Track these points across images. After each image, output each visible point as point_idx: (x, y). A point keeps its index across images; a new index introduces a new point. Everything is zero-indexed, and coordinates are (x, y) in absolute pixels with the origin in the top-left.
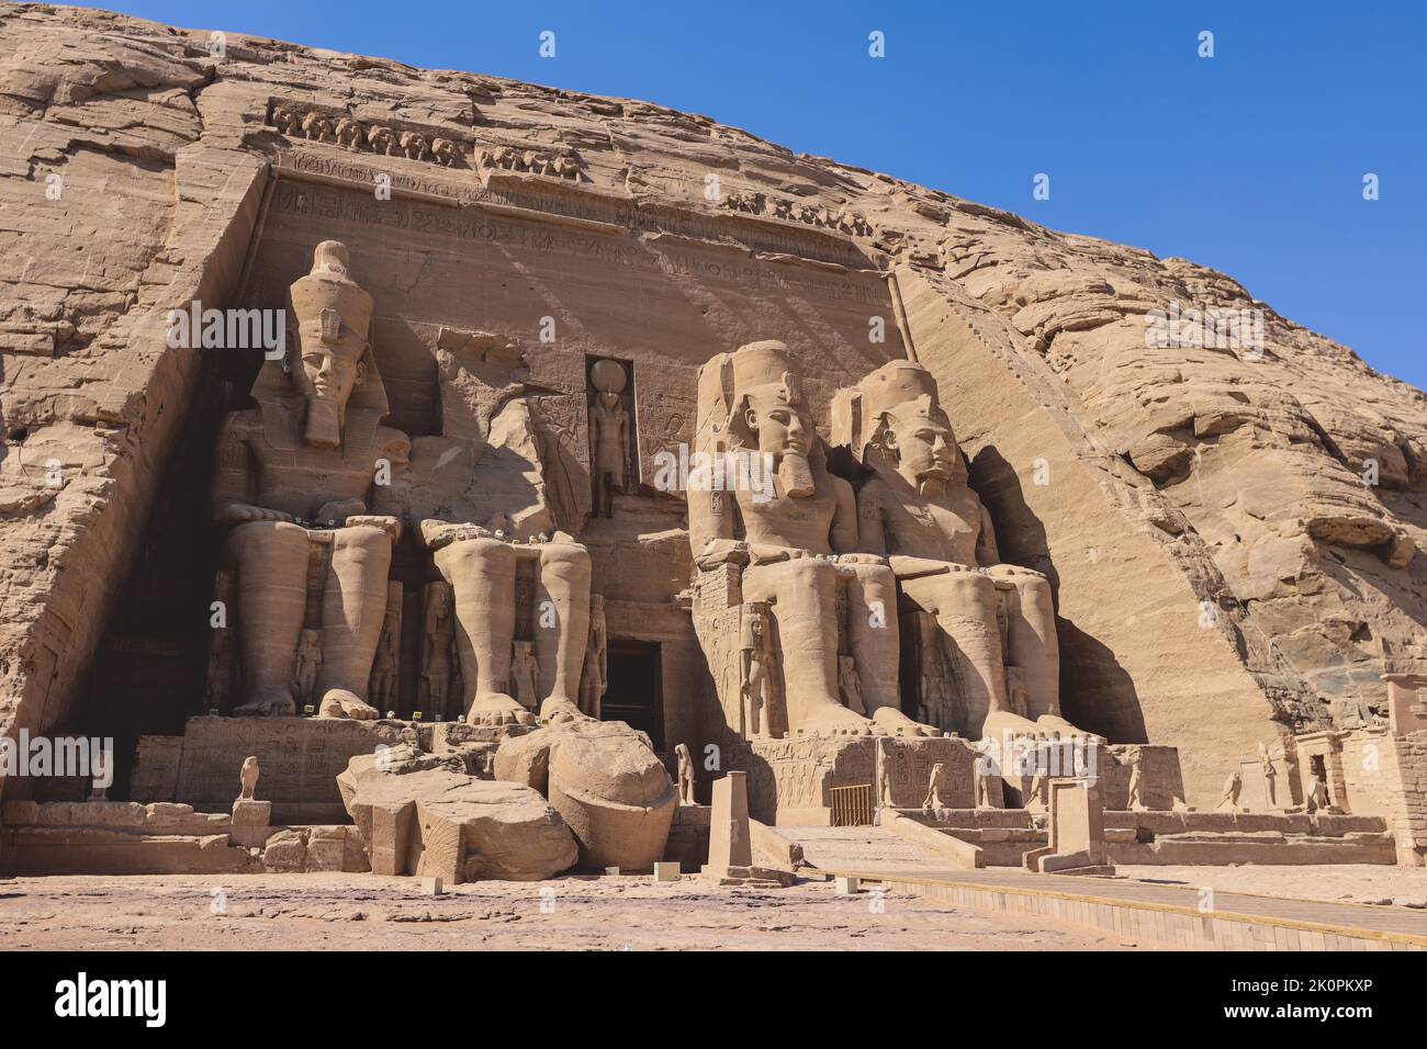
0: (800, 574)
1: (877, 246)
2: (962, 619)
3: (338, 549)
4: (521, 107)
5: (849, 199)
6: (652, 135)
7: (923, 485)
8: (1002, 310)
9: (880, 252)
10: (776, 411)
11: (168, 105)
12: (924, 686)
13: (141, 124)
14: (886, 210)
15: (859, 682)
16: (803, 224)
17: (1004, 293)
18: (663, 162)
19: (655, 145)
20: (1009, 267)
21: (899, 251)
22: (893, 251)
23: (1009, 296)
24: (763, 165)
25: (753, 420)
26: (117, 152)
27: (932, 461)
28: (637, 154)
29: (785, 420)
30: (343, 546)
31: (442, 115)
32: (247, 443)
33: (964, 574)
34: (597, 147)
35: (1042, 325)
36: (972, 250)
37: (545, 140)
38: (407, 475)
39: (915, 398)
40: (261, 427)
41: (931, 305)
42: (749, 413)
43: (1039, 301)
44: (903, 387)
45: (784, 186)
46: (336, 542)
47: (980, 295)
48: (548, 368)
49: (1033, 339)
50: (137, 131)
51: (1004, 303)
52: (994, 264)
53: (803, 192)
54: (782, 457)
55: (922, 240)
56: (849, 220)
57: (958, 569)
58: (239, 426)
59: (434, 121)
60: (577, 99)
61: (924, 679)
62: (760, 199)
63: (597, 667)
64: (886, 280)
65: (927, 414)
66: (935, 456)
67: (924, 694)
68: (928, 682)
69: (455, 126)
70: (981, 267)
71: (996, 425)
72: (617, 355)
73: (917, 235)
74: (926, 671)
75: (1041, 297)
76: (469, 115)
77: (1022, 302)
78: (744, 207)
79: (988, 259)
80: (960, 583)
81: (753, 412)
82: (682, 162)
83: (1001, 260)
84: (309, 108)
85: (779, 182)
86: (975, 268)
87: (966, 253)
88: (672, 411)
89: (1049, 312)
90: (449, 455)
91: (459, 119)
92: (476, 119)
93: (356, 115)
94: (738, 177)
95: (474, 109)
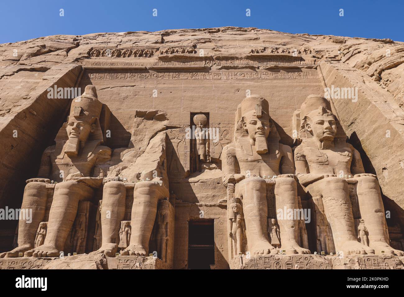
0: (248, 184)
1: (314, 57)
2: (330, 198)
3: (56, 191)
4: (180, 35)
5: (306, 43)
6: (227, 35)
7: (323, 143)
8: (363, 69)
9: (314, 59)
10: (251, 121)
11: (58, 55)
12: (318, 230)
13: (44, 61)
14: (320, 44)
15: (278, 230)
16: (283, 54)
17: (363, 62)
18: (230, 43)
19: (227, 38)
20: (365, 52)
21: (322, 56)
22: (320, 57)
23: (365, 63)
24: (270, 38)
25: (246, 126)
27: (324, 133)
28: (220, 42)
29: (255, 123)
30: (57, 189)
31: (150, 42)
32: (50, 156)
33: (331, 178)
34: (205, 42)
35: (376, 70)
36: (350, 49)
37: (185, 44)
38: (108, 163)
39: (317, 109)
40: (54, 150)
41: (332, 73)
42: (244, 124)
43: (375, 62)
44: (312, 105)
45: (278, 43)
46: (55, 188)
47: (354, 66)
48: (176, 119)
49: (374, 77)
50: (43, 63)
51: (363, 66)
52: (359, 52)
53: (286, 44)
54: (255, 139)
55: (332, 51)
56: (303, 49)
57: (328, 176)
58: (48, 151)
60: (204, 30)
61: (318, 227)
62: (265, 49)
63: (164, 230)
64: (316, 68)
65: (321, 114)
66: (325, 131)
67: (318, 234)
68: (320, 229)
69: (154, 45)
70: (354, 55)
71: (359, 115)
72: (203, 111)
73: (330, 50)
74: (318, 224)
75: (376, 60)
76: (160, 40)
77: (370, 64)
78: (258, 52)
79: (357, 51)
80: (329, 182)
81: (245, 123)
82: (237, 42)
83: (362, 50)
84: (104, 48)
85: (276, 42)
86: (352, 56)
87: (348, 51)
88: (224, 129)
89: (379, 64)
91: (156, 43)
92: (163, 42)
93: (119, 47)
94: (260, 43)
95: (162, 39)
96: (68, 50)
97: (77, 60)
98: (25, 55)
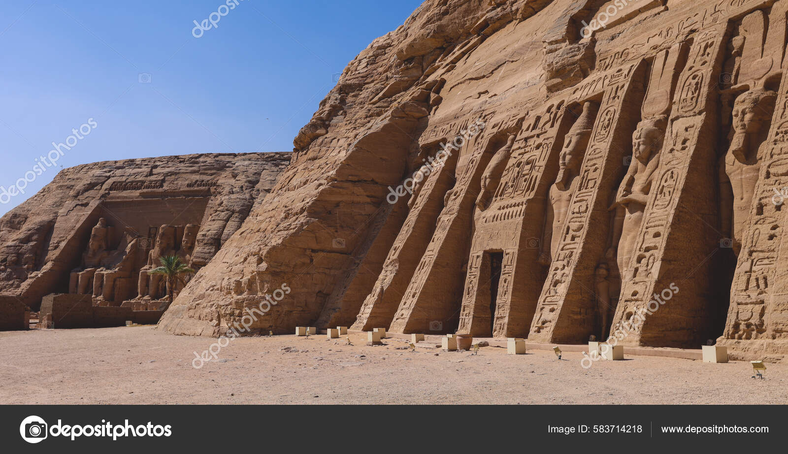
1: (215, 189)
6: (183, 168)
9: (214, 191)
11: (96, 190)
18: (184, 176)
19: (182, 171)
24: (205, 169)
26: (82, 205)
34: (170, 175)
37: (160, 177)
50: (87, 198)
53: (212, 175)
56: (214, 182)
59: (140, 179)
62: (197, 181)
76: (148, 174)
78: (190, 186)
82: (187, 174)
84: (119, 182)
85: (207, 173)
90: (116, 253)
91: (146, 176)
92: (151, 174)
93: (127, 182)
94: (197, 175)
95: (151, 170)
96: (103, 183)
97: (103, 196)
98: (81, 191)
